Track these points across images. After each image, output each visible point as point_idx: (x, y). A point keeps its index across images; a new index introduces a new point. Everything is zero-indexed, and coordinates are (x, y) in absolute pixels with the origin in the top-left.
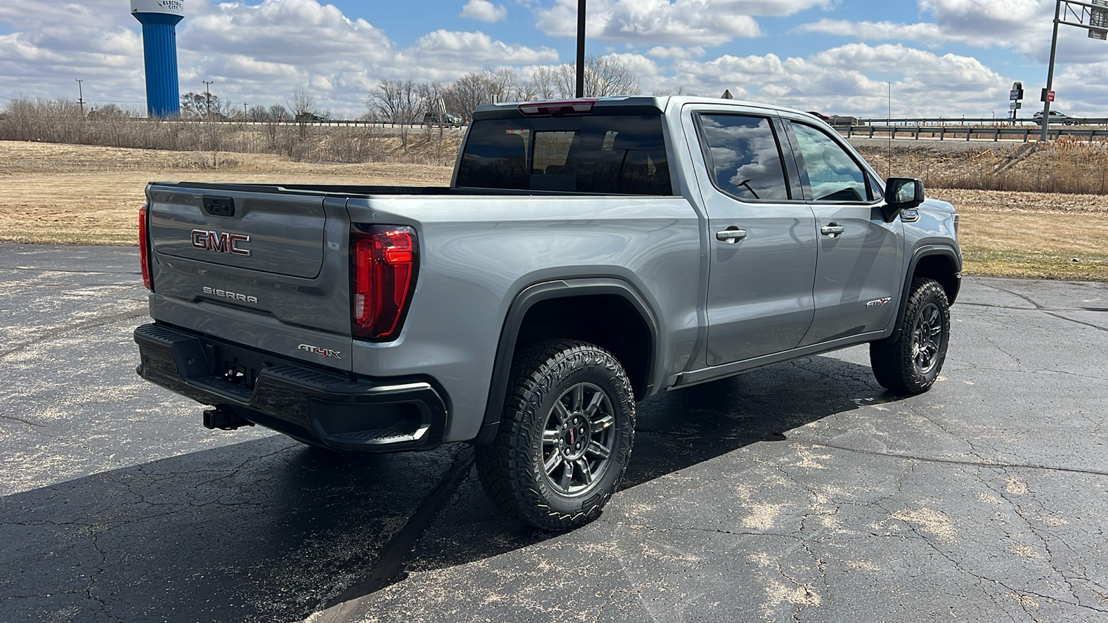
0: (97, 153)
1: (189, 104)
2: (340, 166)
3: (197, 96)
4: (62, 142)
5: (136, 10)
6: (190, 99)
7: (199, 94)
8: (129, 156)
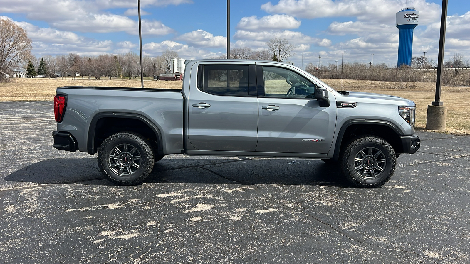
0: (362, 83)
1: (414, 62)
2: (464, 88)
3: (418, 58)
4: (354, 79)
5: (397, 24)
6: (414, 60)
7: (419, 57)
8: (374, 84)
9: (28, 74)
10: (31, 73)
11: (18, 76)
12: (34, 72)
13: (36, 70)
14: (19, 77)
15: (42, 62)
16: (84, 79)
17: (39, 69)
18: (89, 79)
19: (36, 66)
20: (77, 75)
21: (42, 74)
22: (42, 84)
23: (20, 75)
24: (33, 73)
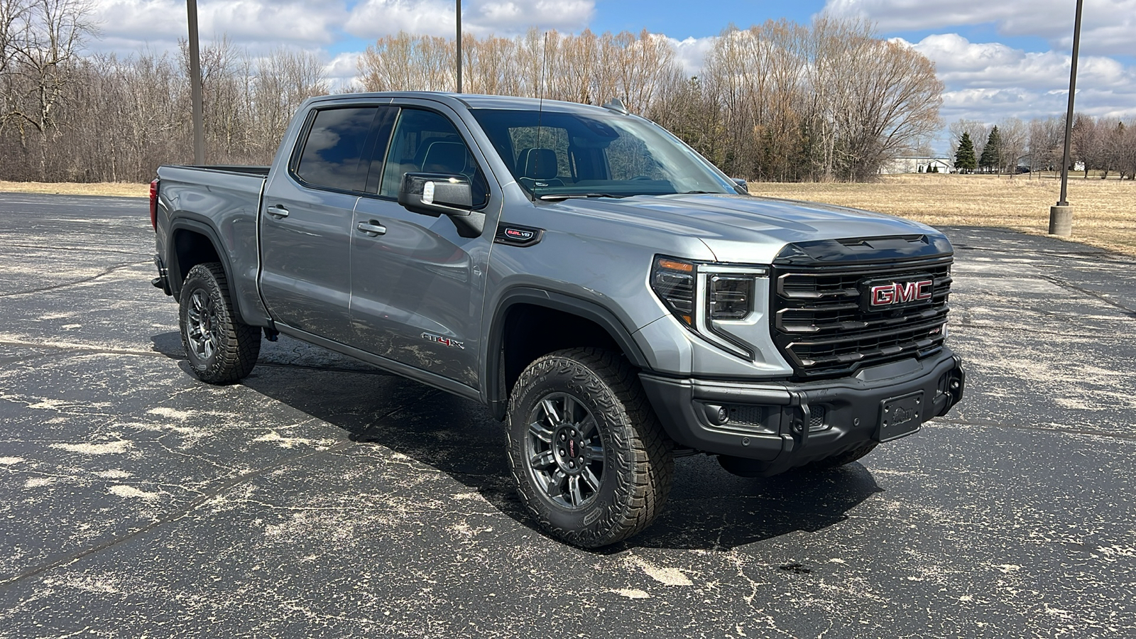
9: (957, 165)
10: (965, 160)
11: (933, 169)
12: (971, 160)
13: (977, 155)
14: (933, 172)
15: (994, 137)
16: (1088, 177)
17: (985, 153)
18: (1103, 178)
19: (978, 147)
20: (1077, 167)
21: (989, 165)
22: (944, 188)
23: (935, 168)
24: (970, 163)
